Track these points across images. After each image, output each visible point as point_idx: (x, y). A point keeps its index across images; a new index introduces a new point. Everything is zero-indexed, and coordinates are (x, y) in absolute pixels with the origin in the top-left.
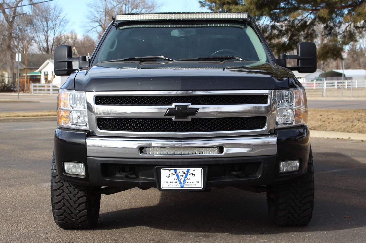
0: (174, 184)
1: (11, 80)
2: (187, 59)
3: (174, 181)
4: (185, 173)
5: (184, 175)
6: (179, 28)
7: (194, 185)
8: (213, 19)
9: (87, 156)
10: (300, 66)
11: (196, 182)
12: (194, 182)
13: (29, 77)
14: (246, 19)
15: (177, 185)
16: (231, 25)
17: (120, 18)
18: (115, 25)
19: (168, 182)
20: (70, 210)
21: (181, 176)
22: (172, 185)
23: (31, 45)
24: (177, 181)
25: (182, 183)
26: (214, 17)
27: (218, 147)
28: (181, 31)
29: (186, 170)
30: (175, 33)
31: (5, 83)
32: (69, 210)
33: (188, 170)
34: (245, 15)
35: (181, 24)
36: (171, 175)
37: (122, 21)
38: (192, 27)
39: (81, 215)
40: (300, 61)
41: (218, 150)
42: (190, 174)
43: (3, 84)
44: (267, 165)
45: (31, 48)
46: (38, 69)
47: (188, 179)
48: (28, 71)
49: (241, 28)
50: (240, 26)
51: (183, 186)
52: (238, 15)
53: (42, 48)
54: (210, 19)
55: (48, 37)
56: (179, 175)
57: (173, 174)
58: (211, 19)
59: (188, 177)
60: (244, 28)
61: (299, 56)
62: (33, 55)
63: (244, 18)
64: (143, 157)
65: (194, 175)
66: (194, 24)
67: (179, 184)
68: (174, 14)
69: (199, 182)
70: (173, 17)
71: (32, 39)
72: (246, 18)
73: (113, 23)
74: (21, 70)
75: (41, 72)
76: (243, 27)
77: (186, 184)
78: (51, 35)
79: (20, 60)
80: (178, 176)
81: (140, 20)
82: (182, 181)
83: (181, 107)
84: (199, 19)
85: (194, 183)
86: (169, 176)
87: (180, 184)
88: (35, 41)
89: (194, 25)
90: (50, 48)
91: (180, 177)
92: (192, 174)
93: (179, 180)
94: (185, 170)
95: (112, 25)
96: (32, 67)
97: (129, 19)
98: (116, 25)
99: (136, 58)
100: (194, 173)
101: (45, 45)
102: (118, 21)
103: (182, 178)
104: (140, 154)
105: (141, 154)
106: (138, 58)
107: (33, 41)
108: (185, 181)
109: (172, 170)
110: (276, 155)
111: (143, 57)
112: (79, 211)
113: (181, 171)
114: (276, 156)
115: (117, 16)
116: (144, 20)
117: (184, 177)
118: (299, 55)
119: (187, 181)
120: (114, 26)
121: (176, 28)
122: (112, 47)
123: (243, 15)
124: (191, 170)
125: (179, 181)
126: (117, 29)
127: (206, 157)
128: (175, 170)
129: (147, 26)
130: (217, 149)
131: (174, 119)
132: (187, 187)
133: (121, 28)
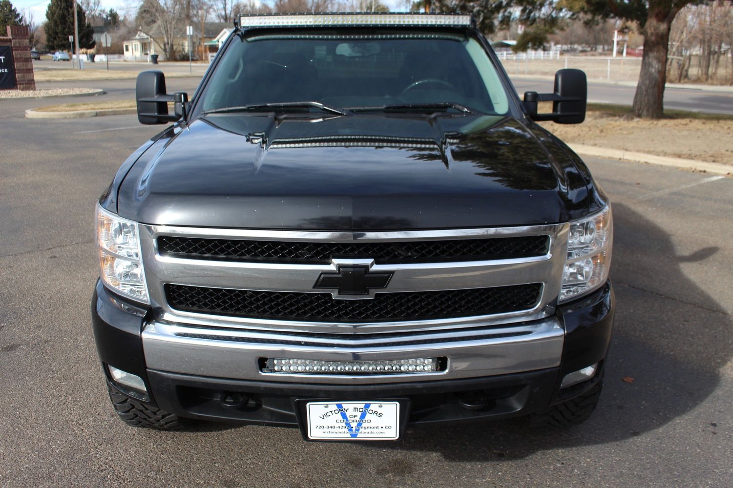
0: (337, 430)
1: (191, 49)
2: (366, 108)
3: (337, 425)
4: (361, 410)
5: (359, 414)
6: (350, 39)
7: (380, 433)
8: (411, 25)
9: (146, 368)
10: (559, 113)
11: (384, 427)
12: (380, 427)
13: (208, 47)
14: (469, 25)
15: (342, 433)
16: (441, 36)
17: (247, 22)
18: (239, 33)
19: (323, 427)
20: (145, 414)
21: (351, 417)
22: (332, 433)
23: (210, 14)
24: (344, 424)
25: (354, 429)
26: (412, 21)
27: (436, 359)
28: (354, 47)
29: (363, 406)
30: (344, 49)
31: (185, 52)
32: (143, 415)
33: (367, 406)
34: (467, 18)
35: (353, 34)
36: (330, 414)
37: (251, 27)
38: (373, 39)
39: (166, 421)
40: (559, 104)
41: (434, 364)
42: (371, 412)
43: (183, 53)
44: (538, 389)
45: (209, 16)
46: (215, 37)
47: (367, 421)
48: (208, 39)
49: (458, 41)
50: (457, 38)
51: (357, 435)
52: (454, 18)
53: (220, 16)
54: (405, 25)
55: (226, 5)
56: (348, 414)
57: (333, 412)
58: (407, 25)
59: (366, 418)
60: (464, 41)
61: (558, 96)
62: (212, 24)
63: (465, 23)
64: (268, 379)
65: (380, 415)
66: (378, 34)
67: (346, 430)
68: (341, 16)
69: (390, 427)
70: (339, 21)
71: (210, 8)
72: (468, 23)
73: (235, 31)
74: (200, 39)
75: (218, 42)
76: (461, 39)
77: (361, 430)
78: (228, 3)
79: (191, 33)
80: (344, 416)
81: (283, 26)
82: (354, 425)
83: (352, 269)
84: (387, 25)
85: (380, 430)
86: (326, 415)
87: (350, 429)
88: (214, 9)
89: (377, 36)
90: (228, 16)
91: (349, 419)
92: (376, 413)
93: (346, 424)
94: (361, 405)
95: (234, 34)
96: (211, 36)
97: (262, 25)
98: (242, 33)
99: (268, 105)
100: (379, 410)
101: (223, 13)
102: (244, 27)
103: (353, 419)
104: (260, 372)
105: (262, 371)
106: (273, 104)
107: (211, 10)
108: (359, 425)
109: (333, 406)
110: (560, 366)
111: (282, 104)
112: (162, 416)
113: (350, 407)
114: (559, 368)
115: (242, 18)
116: (288, 26)
117: (358, 418)
118: (559, 94)
119: (364, 425)
120: (238, 35)
121: (345, 40)
122: (232, 75)
123: (463, 18)
124: (374, 406)
125: (348, 425)
126: (242, 41)
127: (408, 380)
128: (339, 406)
129: (294, 36)
130: (433, 362)
131: (335, 295)
132: (362, 435)
133: (250, 39)
